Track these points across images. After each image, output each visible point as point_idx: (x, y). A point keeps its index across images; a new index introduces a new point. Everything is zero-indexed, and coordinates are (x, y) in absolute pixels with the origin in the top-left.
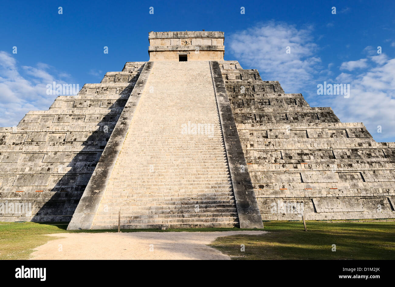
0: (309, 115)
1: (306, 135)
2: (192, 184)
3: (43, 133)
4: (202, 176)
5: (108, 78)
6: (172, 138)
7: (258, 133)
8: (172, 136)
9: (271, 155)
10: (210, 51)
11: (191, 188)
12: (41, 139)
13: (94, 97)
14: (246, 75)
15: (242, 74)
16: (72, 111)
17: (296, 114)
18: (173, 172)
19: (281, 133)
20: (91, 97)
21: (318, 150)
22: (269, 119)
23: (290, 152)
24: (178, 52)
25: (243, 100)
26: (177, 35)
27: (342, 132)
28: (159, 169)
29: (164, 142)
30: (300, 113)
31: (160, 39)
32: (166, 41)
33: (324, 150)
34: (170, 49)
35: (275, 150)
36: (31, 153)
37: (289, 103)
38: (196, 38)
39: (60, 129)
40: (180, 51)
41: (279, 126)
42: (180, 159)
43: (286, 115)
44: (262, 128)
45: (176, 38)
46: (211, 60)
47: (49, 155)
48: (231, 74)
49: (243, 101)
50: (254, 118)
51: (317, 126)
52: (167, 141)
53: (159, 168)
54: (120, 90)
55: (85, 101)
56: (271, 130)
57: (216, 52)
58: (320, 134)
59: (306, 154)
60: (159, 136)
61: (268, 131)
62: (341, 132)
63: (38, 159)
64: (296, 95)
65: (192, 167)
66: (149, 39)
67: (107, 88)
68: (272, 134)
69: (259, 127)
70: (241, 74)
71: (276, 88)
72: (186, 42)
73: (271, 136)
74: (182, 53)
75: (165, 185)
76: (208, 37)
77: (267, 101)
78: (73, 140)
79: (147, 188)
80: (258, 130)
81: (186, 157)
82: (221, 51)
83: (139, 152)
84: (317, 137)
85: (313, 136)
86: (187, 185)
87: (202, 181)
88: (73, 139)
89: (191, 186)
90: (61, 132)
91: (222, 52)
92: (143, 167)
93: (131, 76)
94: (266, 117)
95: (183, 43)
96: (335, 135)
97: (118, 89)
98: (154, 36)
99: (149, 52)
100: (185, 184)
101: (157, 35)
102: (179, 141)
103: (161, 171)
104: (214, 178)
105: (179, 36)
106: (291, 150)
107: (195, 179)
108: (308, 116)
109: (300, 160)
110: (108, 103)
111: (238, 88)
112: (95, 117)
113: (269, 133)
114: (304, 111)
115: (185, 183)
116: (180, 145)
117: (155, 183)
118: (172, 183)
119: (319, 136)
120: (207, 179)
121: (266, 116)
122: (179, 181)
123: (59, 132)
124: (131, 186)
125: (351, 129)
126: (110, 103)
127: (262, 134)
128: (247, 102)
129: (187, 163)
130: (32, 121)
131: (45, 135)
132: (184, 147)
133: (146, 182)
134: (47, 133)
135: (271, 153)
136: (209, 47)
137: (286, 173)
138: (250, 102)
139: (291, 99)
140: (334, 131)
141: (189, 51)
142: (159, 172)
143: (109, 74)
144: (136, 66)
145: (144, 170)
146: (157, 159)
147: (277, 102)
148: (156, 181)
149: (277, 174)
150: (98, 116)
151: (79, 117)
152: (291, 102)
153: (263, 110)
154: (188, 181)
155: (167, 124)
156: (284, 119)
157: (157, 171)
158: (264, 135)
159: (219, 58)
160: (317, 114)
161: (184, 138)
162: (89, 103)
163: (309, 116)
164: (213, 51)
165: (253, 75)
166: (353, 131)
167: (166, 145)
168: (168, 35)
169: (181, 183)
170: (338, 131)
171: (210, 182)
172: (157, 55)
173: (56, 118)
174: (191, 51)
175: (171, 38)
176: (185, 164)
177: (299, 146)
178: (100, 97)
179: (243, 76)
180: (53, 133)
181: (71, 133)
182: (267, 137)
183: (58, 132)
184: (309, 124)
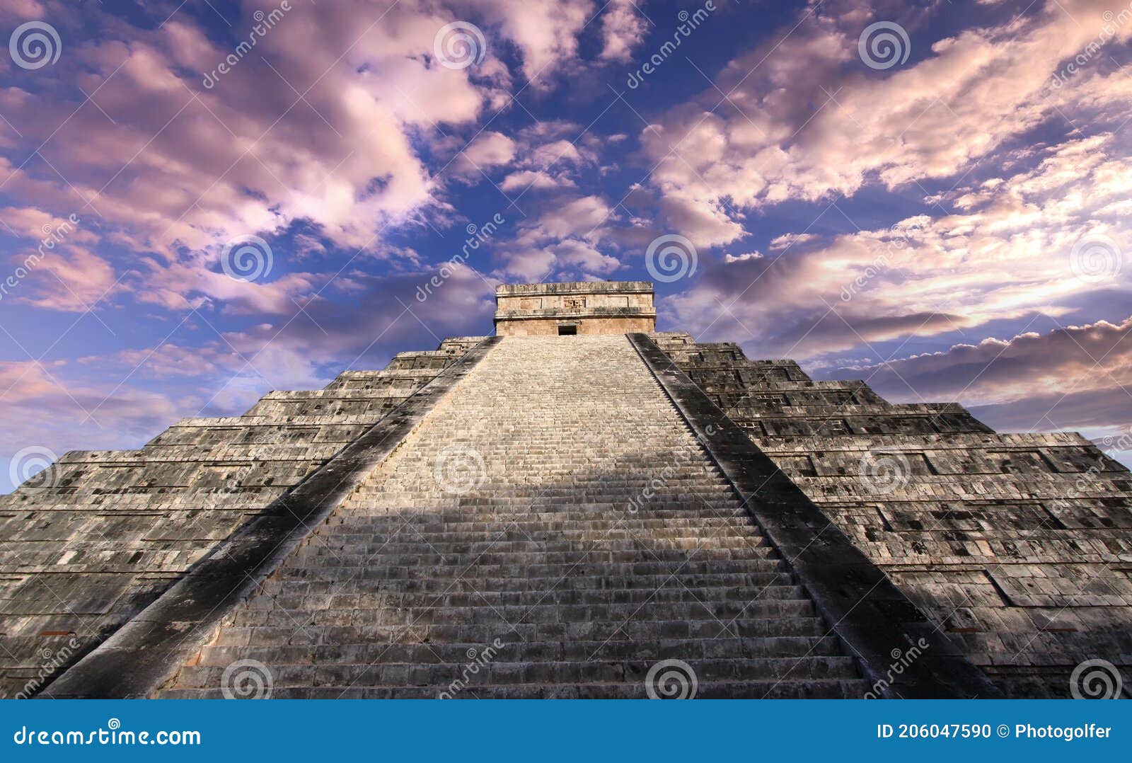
0: (907, 421)
1: (926, 466)
2: (622, 598)
3: (188, 465)
4: (661, 563)
5: (398, 364)
6: (540, 453)
7: (786, 464)
8: (541, 448)
9: (847, 518)
10: (623, 317)
11: (618, 617)
12: (176, 479)
13: (353, 392)
14: (713, 353)
15: (704, 352)
16: (287, 417)
17: (870, 419)
18: (541, 550)
19: (851, 462)
20: (347, 394)
21: (994, 503)
22: (800, 431)
23: (907, 508)
24: (557, 321)
25: (718, 396)
26: (556, 289)
27: (1030, 457)
28: (483, 539)
29: (512, 463)
30: (882, 419)
31: (519, 298)
32: (531, 301)
33: (1013, 502)
34: (540, 314)
35: (857, 503)
36: (122, 513)
37: (838, 401)
38: (594, 294)
39: (236, 454)
40: (560, 319)
41: (840, 444)
42: (567, 506)
43: (845, 422)
44: (793, 448)
45: (552, 295)
46: (628, 332)
47: (172, 518)
48: (678, 353)
49: (719, 398)
50: (760, 430)
51: (950, 442)
52: (522, 459)
53: (487, 534)
54: (419, 383)
55: (331, 402)
56: (820, 454)
57: (638, 320)
58: (967, 462)
59: (962, 516)
60: (497, 449)
61: (813, 456)
62: (1026, 457)
63: (134, 531)
64: (851, 384)
65: (613, 531)
66: (497, 298)
67: (392, 380)
68: (827, 464)
69: (782, 445)
70: (700, 353)
71: (794, 375)
72: (574, 302)
73: (823, 469)
74: (565, 323)
75: (505, 600)
76: (619, 292)
77: (780, 398)
78: (262, 483)
79: (416, 614)
80: (782, 454)
81: (590, 501)
82: (648, 317)
83: (425, 488)
84: (961, 471)
85: (950, 469)
86: (600, 600)
87: (668, 584)
88: (265, 479)
89: (618, 608)
90: (237, 463)
91: (651, 320)
92: (426, 530)
93: (450, 359)
94: (791, 428)
95: (568, 304)
96: (1012, 465)
97: (416, 380)
98: (506, 293)
99: (496, 321)
100: (592, 599)
101: (513, 290)
102: (561, 458)
103: (491, 544)
104: (713, 572)
105: (559, 290)
106: (908, 503)
107: (634, 578)
108: (905, 425)
109: (950, 531)
110: (386, 406)
111: (701, 375)
112: (342, 431)
113: (816, 461)
114: (892, 413)
115: (592, 591)
116: (564, 467)
117: (460, 592)
118: (534, 592)
119: (965, 468)
120: (687, 577)
121: (792, 424)
122: (565, 585)
123: (233, 463)
124: (350, 604)
125: (1054, 449)
126: (389, 406)
127: (796, 464)
128: (730, 400)
129: (594, 518)
130: (179, 440)
131: (191, 471)
132: (578, 474)
133: (424, 586)
134: (199, 465)
135: (846, 514)
136: (624, 310)
137: (936, 571)
138: (738, 400)
139: (839, 391)
140: (1007, 457)
141: (581, 318)
142: (483, 548)
143: (400, 356)
144: (463, 345)
145: (427, 539)
146: (480, 506)
147: (807, 398)
148: (465, 585)
149: (902, 576)
150: (351, 428)
151: (304, 431)
152: (842, 399)
153: (779, 412)
154: (603, 583)
155: (525, 424)
156: (841, 433)
157: (477, 544)
158: (804, 468)
159: (645, 327)
160: (927, 418)
161: (578, 452)
162: (339, 405)
163: (908, 425)
164: (631, 317)
165: (728, 354)
166: (1061, 454)
167: (518, 469)
168: (536, 289)
169: (573, 593)
170: (1017, 455)
171: (704, 589)
172: (511, 328)
173: (242, 435)
174: (585, 317)
175: (543, 295)
176: (588, 523)
177: (930, 493)
178: (369, 393)
179: (706, 356)
180: (216, 464)
181: (262, 465)
182: (814, 474)
183: (229, 463)
184: (924, 439)
